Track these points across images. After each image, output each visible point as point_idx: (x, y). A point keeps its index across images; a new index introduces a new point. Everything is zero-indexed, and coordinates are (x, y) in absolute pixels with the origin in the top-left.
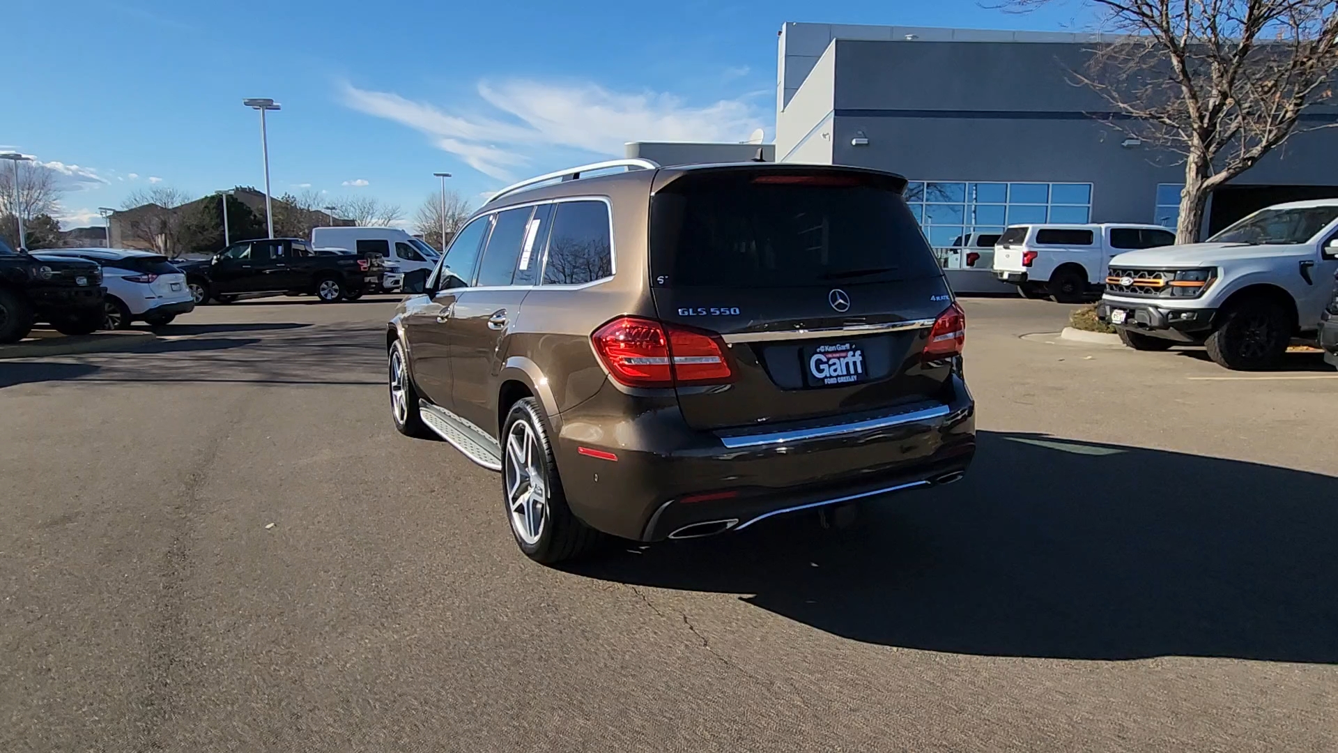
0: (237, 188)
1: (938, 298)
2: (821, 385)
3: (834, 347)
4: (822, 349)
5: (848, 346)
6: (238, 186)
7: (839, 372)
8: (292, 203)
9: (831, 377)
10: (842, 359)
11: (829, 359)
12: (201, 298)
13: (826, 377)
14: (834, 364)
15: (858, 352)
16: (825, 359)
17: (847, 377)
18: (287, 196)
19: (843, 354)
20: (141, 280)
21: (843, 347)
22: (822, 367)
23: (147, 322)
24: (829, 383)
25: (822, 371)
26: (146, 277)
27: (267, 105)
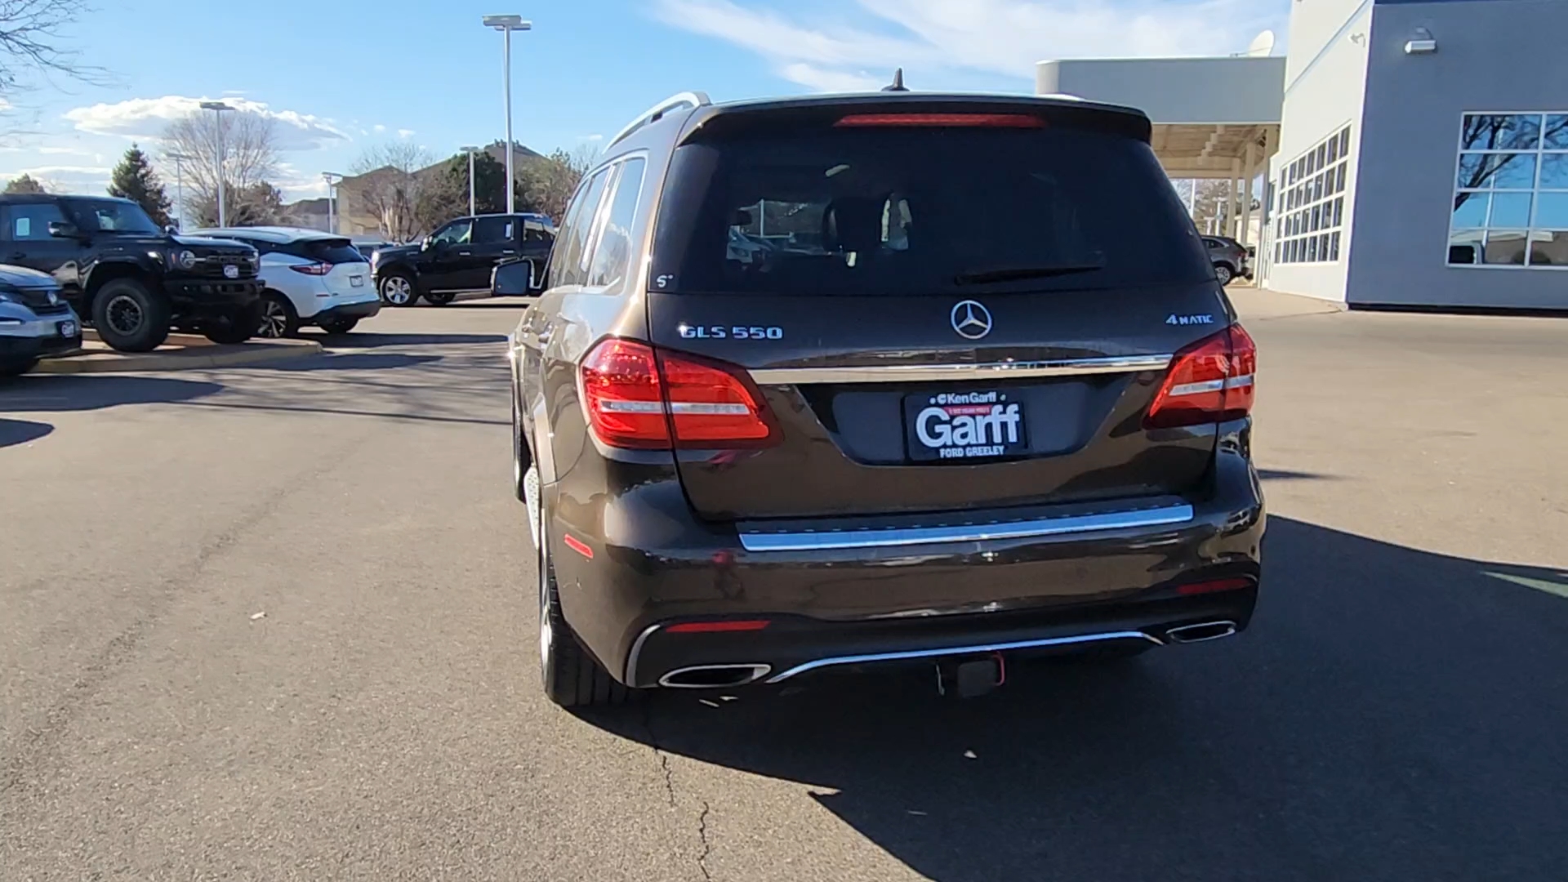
0: (497, 143)
1: (1184, 320)
2: (933, 459)
3: (966, 397)
4: (941, 398)
5: (992, 396)
6: (499, 140)
7: (971, 439)
8: (565, 163)
9: (954, 446)
10: (978, 418)
11: (953, 417)
12: (407, 297)
13: (945, 446)
14: (964, 425)
15: (1014, 407)
16: (945, 417)
17: (985, 448)
18: (558, 154)
19: (981, 410)
20: (312, 271)
21: (984, 398)
22: (938, 429)
23: (323, 328)
24: (949, 456)
25: (939, 435)
26: (318, 267)
27: (513, 23)
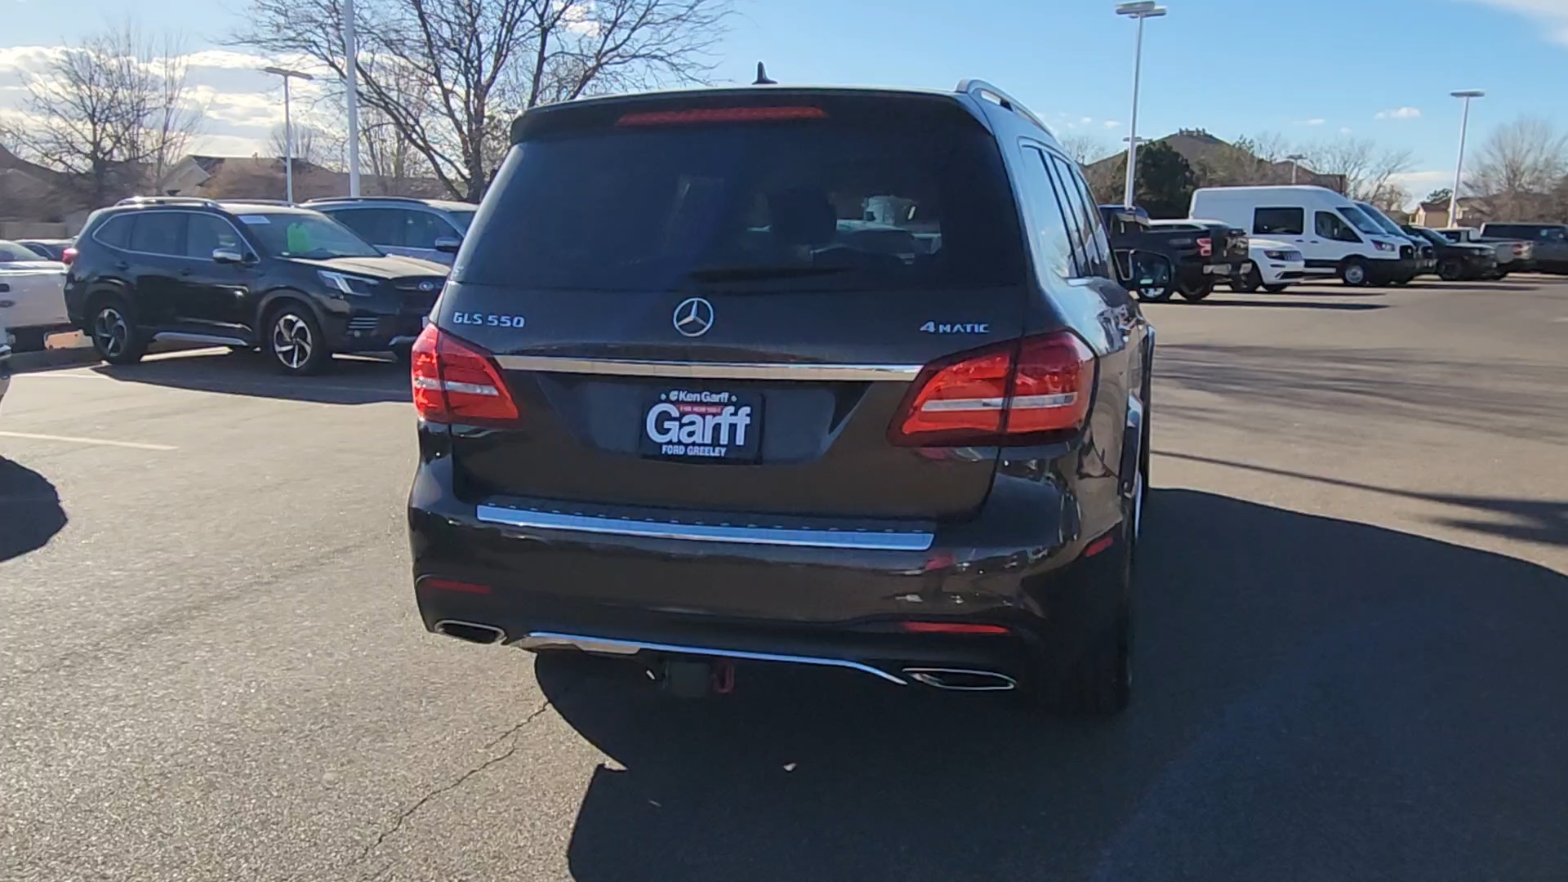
1: (944, 328)
2: (654, 453)
4: (673, 396)
6: (1184, 129)
8: (1249, 148)
10: (708, 418)
15: (745, 410)
17: (707, 448)
18: (1241, 141)
24: (670, 453)
25: (666, 431)
27: (1147, 10)
